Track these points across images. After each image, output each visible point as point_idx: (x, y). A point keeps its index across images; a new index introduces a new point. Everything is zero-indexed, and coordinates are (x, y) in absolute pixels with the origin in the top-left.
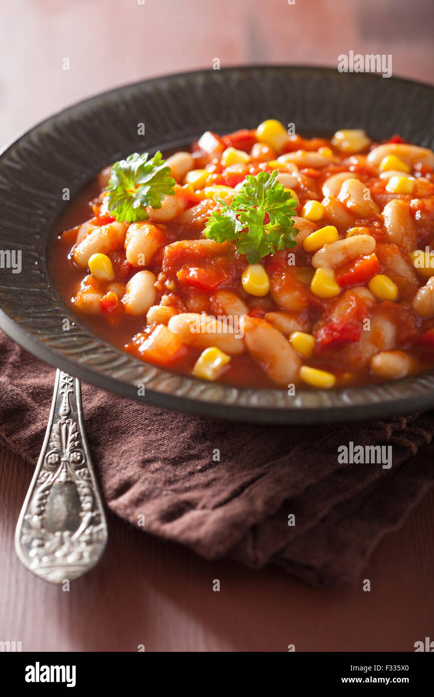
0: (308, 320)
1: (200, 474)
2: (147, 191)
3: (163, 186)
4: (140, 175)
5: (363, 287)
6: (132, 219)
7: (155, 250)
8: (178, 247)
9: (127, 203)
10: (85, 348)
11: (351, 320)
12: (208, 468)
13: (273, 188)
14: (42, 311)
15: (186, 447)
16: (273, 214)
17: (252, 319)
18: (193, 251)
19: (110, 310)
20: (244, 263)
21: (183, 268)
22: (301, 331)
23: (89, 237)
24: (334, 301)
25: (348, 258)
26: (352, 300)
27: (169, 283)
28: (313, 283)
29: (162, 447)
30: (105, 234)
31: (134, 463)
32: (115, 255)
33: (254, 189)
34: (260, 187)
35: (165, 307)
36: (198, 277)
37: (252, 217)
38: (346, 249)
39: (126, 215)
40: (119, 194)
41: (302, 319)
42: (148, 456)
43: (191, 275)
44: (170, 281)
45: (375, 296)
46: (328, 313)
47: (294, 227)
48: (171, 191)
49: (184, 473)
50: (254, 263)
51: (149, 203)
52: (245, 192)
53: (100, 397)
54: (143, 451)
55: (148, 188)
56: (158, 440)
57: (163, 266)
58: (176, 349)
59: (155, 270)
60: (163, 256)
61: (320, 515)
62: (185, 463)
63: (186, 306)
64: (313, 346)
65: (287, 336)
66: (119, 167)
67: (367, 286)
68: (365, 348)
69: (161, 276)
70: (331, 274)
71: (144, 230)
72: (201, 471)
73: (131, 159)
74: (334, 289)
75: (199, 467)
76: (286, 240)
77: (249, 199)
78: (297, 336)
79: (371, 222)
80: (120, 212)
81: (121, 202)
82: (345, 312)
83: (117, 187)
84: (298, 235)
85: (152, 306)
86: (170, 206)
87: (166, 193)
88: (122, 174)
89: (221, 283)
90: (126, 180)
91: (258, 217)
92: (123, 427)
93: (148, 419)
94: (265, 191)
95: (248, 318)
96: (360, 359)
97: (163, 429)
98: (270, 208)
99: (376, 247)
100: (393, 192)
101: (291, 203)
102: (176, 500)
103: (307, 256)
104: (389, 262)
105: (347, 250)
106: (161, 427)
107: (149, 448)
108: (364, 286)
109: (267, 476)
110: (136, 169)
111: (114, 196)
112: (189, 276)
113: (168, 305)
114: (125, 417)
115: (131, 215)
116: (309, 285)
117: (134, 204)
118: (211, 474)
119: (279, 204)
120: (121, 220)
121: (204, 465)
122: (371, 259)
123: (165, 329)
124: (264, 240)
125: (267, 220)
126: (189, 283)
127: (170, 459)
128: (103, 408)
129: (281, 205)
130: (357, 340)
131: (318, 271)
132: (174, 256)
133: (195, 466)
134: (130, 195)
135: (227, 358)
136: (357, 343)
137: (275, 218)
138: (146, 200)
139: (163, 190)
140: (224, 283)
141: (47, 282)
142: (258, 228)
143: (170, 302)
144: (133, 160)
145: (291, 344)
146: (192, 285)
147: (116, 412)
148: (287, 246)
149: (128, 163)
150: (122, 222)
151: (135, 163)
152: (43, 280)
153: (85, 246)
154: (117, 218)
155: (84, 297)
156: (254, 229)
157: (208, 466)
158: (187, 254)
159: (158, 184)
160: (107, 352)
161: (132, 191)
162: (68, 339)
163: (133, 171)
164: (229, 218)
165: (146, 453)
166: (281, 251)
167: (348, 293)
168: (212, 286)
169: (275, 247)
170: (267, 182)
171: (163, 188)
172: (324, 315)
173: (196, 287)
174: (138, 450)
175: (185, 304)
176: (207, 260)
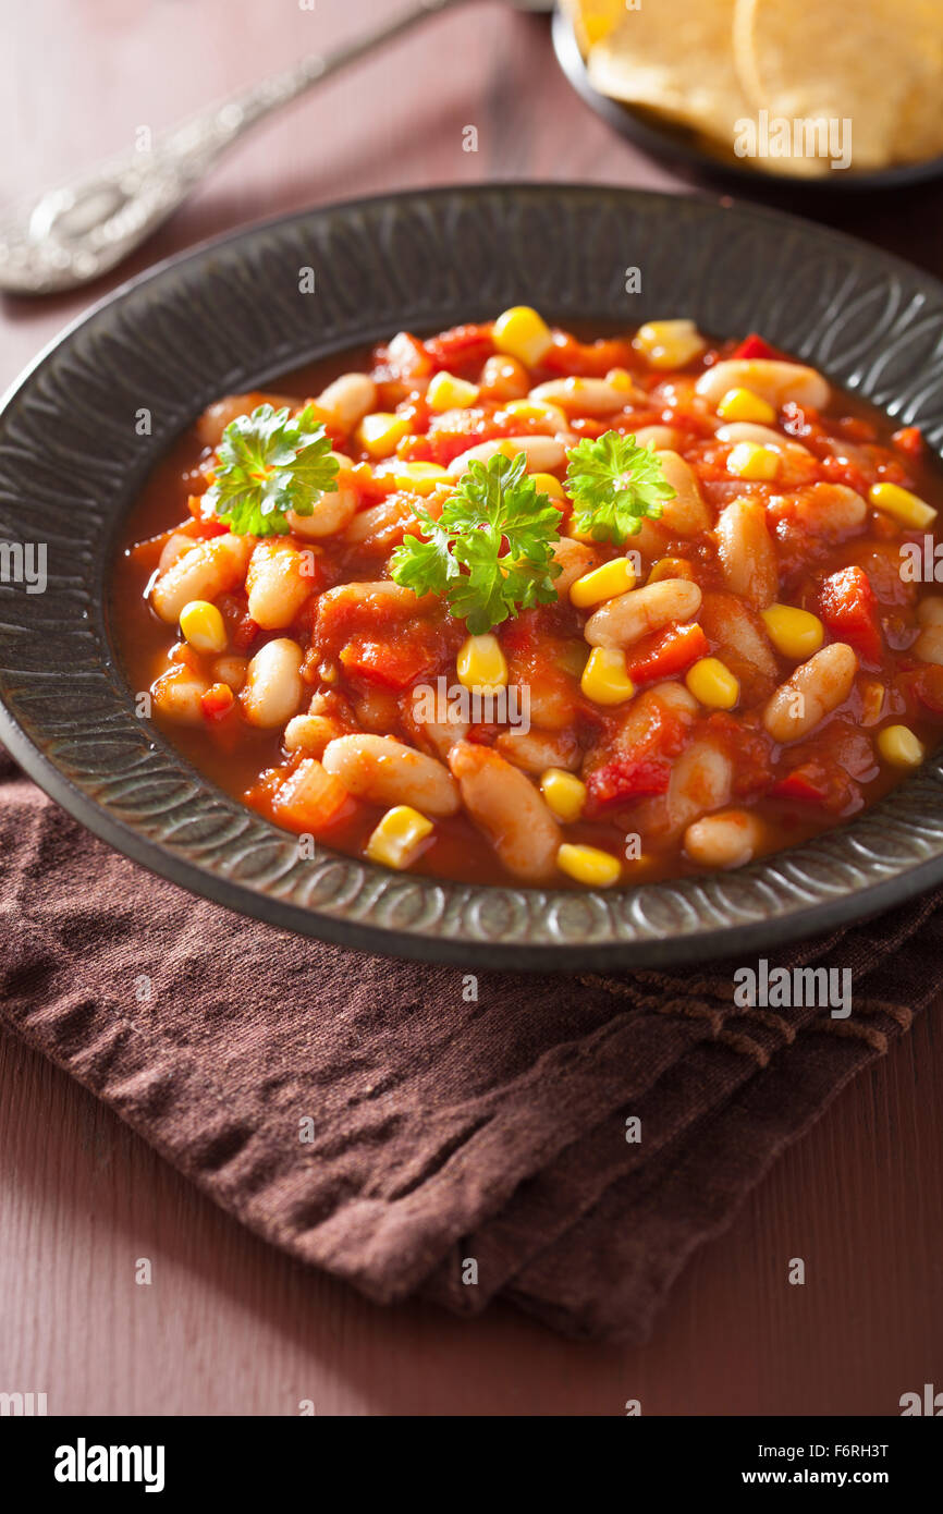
0: (574, 747)
1: (369, 1103)
2: (288, 482)
3: (316, 472)
4: (275, 449)
5: (676, 685)
6: (260, 529)
7: (302, 600)
8: (343, 599)
9: (251, 502)
10: (174, 804)
11: (651, 753)
12: (386, 1089)
13: (517, 488)
14: (95, 721)
15: (347, 1043)
16: (517, 538)
17: (474, 748)
18: (369, 607)
19: (218, 716)
20: (463, 632)
21: (353, 642)
22: (562, 769)
23: (182, 564)
24: (621, 712)
25: (650, 627)
26: (654, 713)
27: (326, 671)
28: (585, 677)
29: (300, 1048)
30: (212, 560)
31: (249, 1091)
32: (228, 602)
33: (481, 488)
34: (493, 485)
35: (318, 719)
36: (377, 664)
37: (477, 547)
38: (646, 611)
39: (248, 522)
40: (236, 483)
41: (564, 744)
42: (276, 1071)
43: (366, 656)
44: (328, 667)
45: (698, 701)
46: (610, 737)
47: (553, 560)
48: (330, 483)
49: (339, 1103)
50: (479, 633)
51: (291, 505)
52: (466, 494)
53: (189, 935)
54: (267, 1061)
55: (288, 478)
56: (295, 1033)
57: (316, 636)
58: (335, 805)
59: (301, 638)
60: (315, 615)
61: (584, 1206)
62: (343, 1080)
63: (356, 717)
64: (582, 802)
65: (536, 778)
66: (236, 430)
67: (683, 682)
68: (676, 806)
69: (312, 656)
70: (618, 659)
71: (282, 561)
72: (373, 1096)
73: (259, 415)
74: (623, 688)
75: (369, 1089)
76: (538, 588)
77: (472, 508)
78: (554, 782)
79: (695, 548)
80: (239, 517)
81: (240, 498)
82: (642, 737)
83: (233, 469)
84: (562, 577)
85: (294, 717)
86: (329, 511)
87: (321, 487)
88: (242, 444)
89: (420, 673)
90: (250, 456)
91: (488, 546)
92: (231, 1003)
93: (276, 983)
94: (503, 491)
95: (467, 745)
96: (667, 826)
97: (305, 1006)
98: (510, 524)
99: (702, 603)
100: (738, 475)
101: (549, 515)
102: (321, 1179)
103: (578, 616)
104: (724, 633)
105: (649, 612)
106: (301, 1001)
107: (276, 1054)
108: (677, 681)
109: (491, 1124)
110: (268, 437)
111: (227, 485)
112: (361, 659)
113: (322, 714)
114: (235, 981)
115: (259, 523)
116: (579, 679)
117: (264, 503)
118: (391, 1103)
119: (528, 518)
120: (239, 531)
121: (377, 1084)
122: (691, 634)
123: (317, 766)
124: (497, 590)
125: (504, 551)
126: (361, 672)
127: (316, 1074)
128: (195, 962)
129: (532, 520)
130: (663, 793)
131: (595, 651)
132: (336, 616)
133: (360, 1086)
134: (256, 485)
135: (427, 826)
136: (661, 798)
137: (520, 546)
138: (284, 499)
139: (316, 480)
140: (425, 673)
141: (106, 656)
142: (489, 567)
143: (326, 708)
144: (263, 418)
145: (542, 794)
146: (366, 677)
147: (219, 970)
148: (540, 600)
149: (253, 422)
150: (242, 535)
151: (267, 423)
152: (98, 652)
153: (175, 583)
154: (232, 528)
155: (173, 690)
156: (480, 569)
157: (385, 1084)
158: (360, 614)
159: (307, 469)
160: (212, 809)
161: (259, 476)
162: (144, 784)
163: (263, 440)
164: (436, 548)
165: (272, 1065)
166: (529, 609)
167: (648, 698)
168: (403, 681)
169: (518, 605)
170: (507, 474)
171: (317, 478)
172: (604, 739)
173: (373, 680)
174: (256, 1061)
175: (354, 711)
176: (395, 627)
